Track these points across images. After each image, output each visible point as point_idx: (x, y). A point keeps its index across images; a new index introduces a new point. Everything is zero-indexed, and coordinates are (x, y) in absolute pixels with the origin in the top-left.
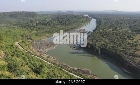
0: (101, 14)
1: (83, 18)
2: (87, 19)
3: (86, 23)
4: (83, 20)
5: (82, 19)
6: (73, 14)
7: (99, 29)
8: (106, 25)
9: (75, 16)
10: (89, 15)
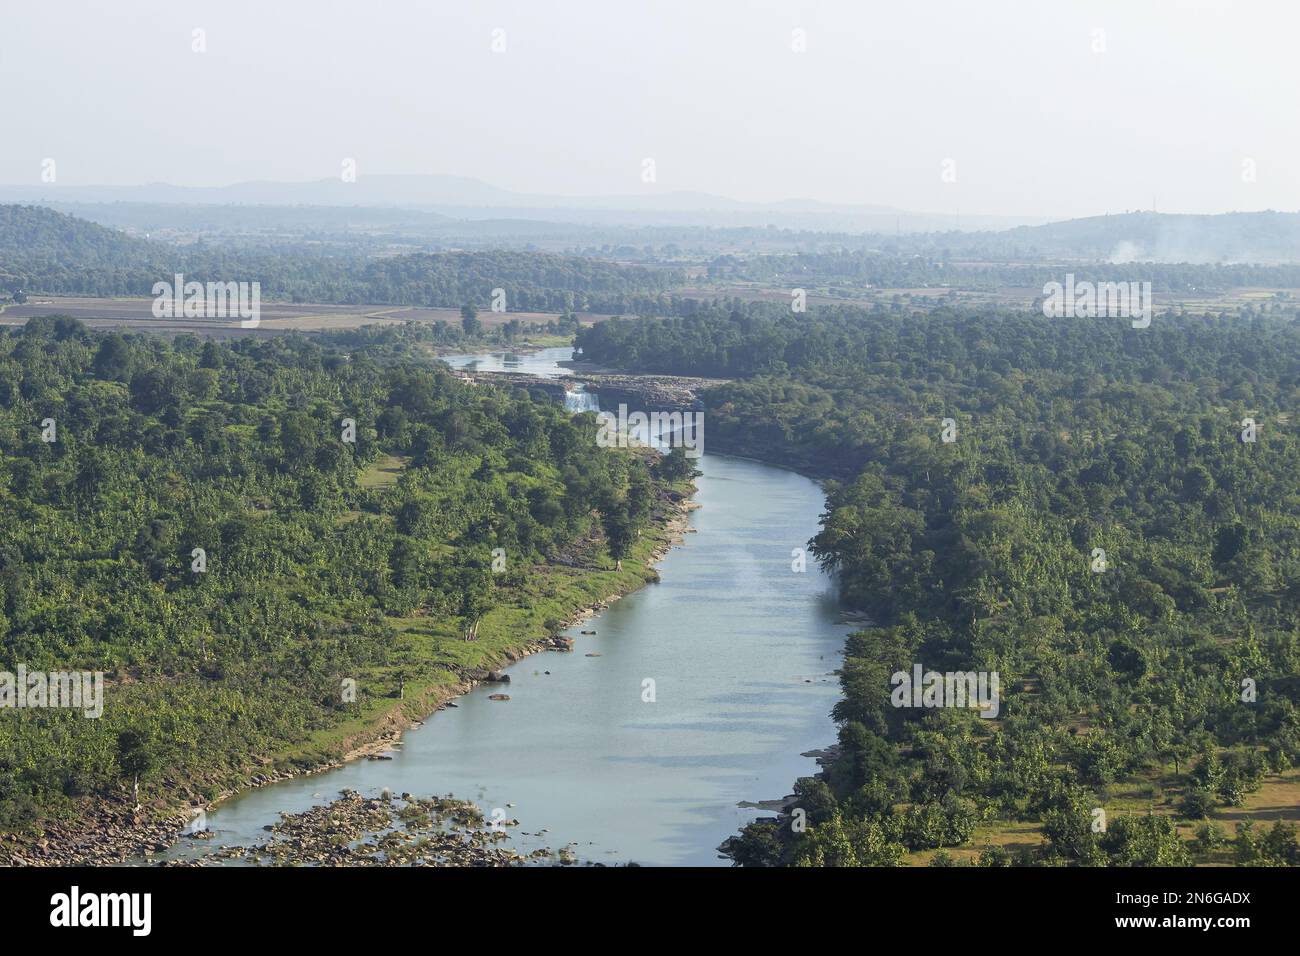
0: (969, 328)
1: (419, 455)
2: (545, 475)
3: (497, 620)
4: (407, 516)
5: (374, 476)
6: (96, 312)
7: (941, 782)
8: (1127, 663)
9: (148, 393)
10: (594, 349)
